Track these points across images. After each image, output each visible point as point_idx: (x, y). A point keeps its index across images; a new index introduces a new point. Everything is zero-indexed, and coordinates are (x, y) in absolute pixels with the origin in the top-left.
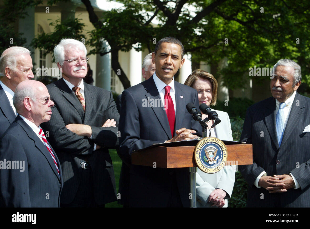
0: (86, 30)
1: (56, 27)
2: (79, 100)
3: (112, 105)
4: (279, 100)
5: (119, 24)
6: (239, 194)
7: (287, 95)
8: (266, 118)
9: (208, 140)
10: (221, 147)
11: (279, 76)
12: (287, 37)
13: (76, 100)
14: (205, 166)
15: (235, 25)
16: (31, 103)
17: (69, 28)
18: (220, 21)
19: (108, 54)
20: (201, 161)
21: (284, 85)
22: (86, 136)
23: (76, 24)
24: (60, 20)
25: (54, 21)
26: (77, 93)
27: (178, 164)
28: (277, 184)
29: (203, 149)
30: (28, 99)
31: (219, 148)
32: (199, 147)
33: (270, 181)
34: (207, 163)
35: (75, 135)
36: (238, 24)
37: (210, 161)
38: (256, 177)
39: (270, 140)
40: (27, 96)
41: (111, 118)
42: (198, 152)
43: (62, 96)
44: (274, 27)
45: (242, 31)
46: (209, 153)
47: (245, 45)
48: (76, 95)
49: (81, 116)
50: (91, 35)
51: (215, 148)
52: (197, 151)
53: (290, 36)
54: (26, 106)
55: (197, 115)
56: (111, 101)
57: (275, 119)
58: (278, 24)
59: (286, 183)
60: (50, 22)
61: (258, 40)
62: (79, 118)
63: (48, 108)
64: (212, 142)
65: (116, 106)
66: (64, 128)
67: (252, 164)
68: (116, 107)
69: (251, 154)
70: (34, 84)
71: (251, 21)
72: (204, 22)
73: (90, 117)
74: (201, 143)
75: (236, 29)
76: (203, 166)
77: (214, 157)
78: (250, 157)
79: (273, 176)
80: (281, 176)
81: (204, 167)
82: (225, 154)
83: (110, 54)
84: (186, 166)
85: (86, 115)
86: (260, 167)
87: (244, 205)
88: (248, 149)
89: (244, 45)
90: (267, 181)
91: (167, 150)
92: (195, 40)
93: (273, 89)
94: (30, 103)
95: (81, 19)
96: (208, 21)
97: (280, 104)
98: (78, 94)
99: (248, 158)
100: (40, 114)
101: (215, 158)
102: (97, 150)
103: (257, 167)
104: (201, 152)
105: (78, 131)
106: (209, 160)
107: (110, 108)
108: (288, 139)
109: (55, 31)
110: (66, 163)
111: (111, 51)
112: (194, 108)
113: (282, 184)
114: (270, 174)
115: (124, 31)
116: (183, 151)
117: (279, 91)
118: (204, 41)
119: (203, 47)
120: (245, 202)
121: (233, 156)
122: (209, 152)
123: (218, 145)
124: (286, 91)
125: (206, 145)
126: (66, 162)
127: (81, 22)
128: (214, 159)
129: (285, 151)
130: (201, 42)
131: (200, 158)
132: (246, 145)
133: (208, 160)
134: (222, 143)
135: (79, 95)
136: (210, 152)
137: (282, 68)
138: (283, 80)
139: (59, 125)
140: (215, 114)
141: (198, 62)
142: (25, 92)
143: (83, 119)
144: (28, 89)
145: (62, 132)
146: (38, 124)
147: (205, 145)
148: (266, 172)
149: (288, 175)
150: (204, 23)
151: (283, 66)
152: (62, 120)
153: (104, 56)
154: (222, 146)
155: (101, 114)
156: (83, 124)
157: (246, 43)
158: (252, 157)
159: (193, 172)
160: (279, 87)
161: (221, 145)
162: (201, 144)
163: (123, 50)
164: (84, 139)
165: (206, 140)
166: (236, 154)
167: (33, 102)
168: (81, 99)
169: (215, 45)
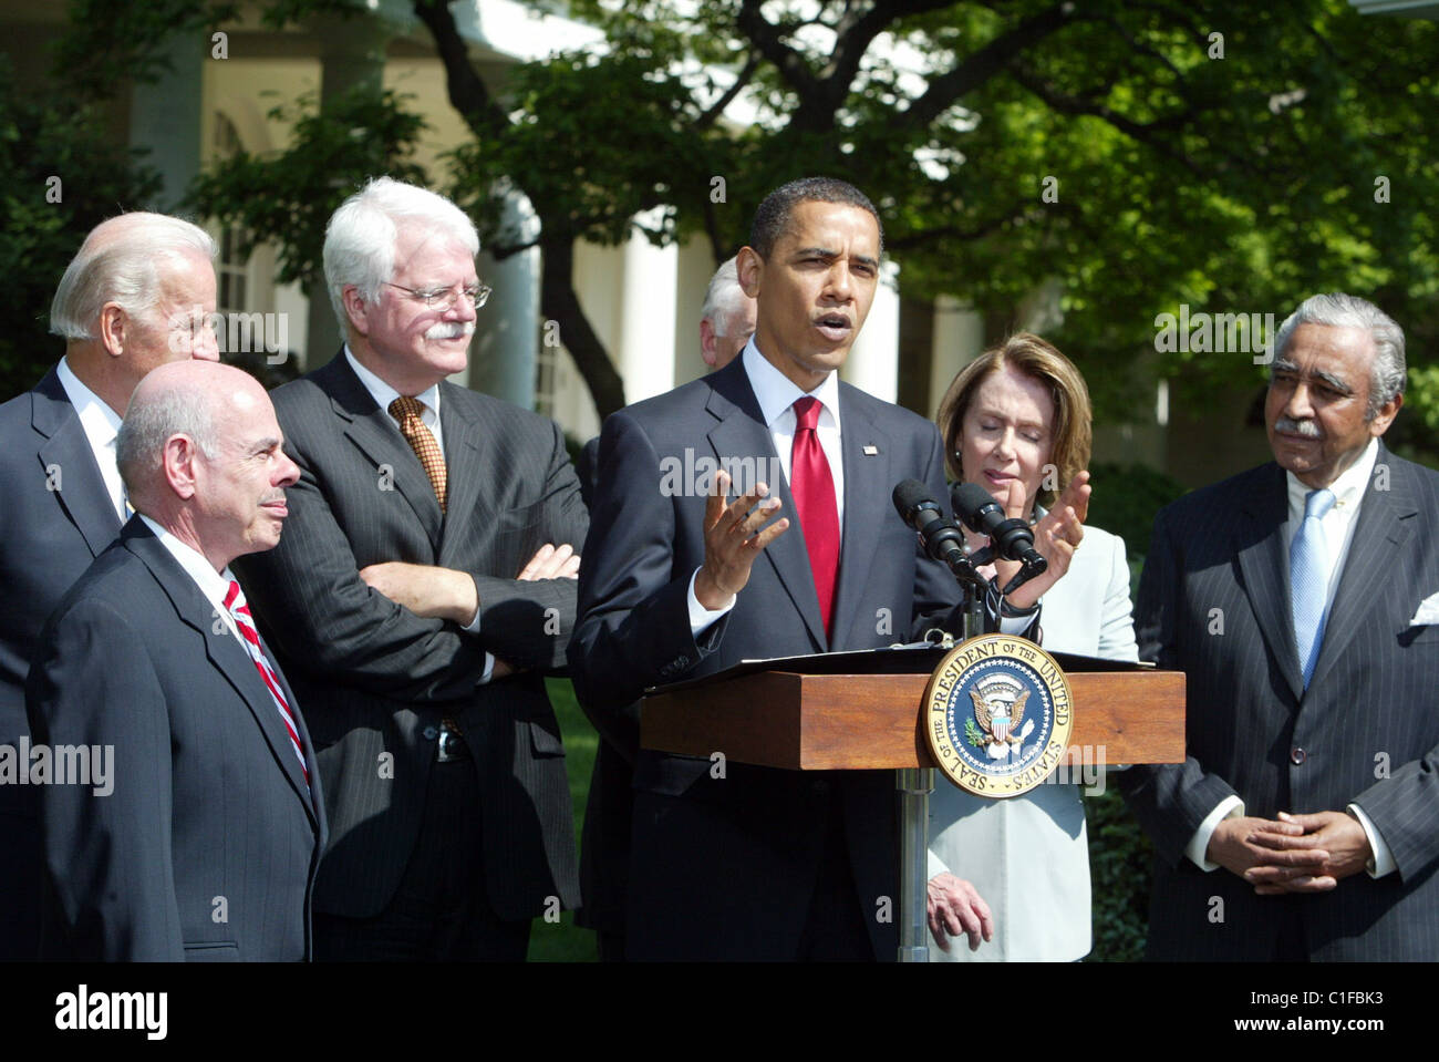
0: (431, 145)
1: (299, 127)
2: (421, 458)
3: (563, 484)
4: (1302, 475)
5: (582, 124)
6: (1110, 894)
7: (1339, 455)
8: (1244, 556)
9: (990, 649)
10: (1043, 682)
11: (1308, 370)
12: (1331, 197)
13: (407, 455)
14: (971, 764)
15: (1099, 139)
16: (195, 466)
17: (358, 133)
18: (1033, 117)
19: (525, 254)
20: (954, 744)
21: (1330, 412)
22: (451, 621)
23: (388, 117)
24: (316, 98)
25: (287, 101)
26: (412, 425)
27: (850, 754)
28: (1292, 854)
29: (966, 687)
30: (183, 443)
31: (1036, 685)
32: (948, 680)
33: (1260, 842)
34: (980, 752)
35: (402, 614)
36: (1111, 132)
37: (992, 744)
38: (1199, 822)
39: (1265, 658)
40: (178, 432)
41: (556, 540)
42: (940, 703)
43: (345, 438)
44: (1274, 150)
45: (1128, 165)
46: (992, 709)
47: (1144, 229)
48: (406, 435)
49: (429, 527)
50: (455, 167)
51: (1020, 687)
52: (938, 697)
53: (1343, 192)
54: (174, 475)
55: (942, 537)
56: (557, 464)
57: (1288, 565)
58: (1293, 137)
59: (1333, 847)
60: (271, 103)
61: (1197, 204)
62: (419, 537)
63: (271, 489)
64: (1004, 658)
65: (578, 485)
66: (355, 580)
67: (1182, 760)
68: (581, 490)
69: (1178, 718)
70: (214, 378)
71: (1170, 122)
72: (961, 120)
73: (466, 533)
74: (957, 661)
75: (1103, 157)
76: (964, 766)
77: (1015, 724)
78: (1173, 731)
79: (1277, 819)
80: (1312, 819)
81: (966, 769)
82: (1063, 712)
83: (535, 254)
84: (884, 761)
85: (449, 523)
86: (1218, 778)
87: (1130, 944)
88: (1165, 694)
89: (1135, 228)
90: (1249, 840)
91: (804, 687)
92: (919, 199)
93: (1278, 426)
94: (190, 464)
95: (413, 96)
96: (977, 118)
97: (1308, 497)
98: (417, 429)
99: (1165, 733)
100: (233, 514)
101: (1016, 732)
102: (495, 680)
103: (1202, 776)
104: (956, 704)
105: (418, 596)
106: (990, 736)
107: (553, 497)
108: (1345, 651)
109: (295, 147)
110: (358, 734)
111: (542, 240)
112: (929, 505)
113: (1314, 853)
114: (1260, 807)
115: (602, 151)
116: (875, 697)
117: (1305, 438)
118: (958, 204)
119: (950, 232)
120: (1134, 932)
121: (1099, 723)
122: (992, 701)
123: (1034, 671)
124: (1336, 438)
125: (977, 669)
126: (359, 729)
127: (411, 107)
128: (1010, 736)
129: (1332, 706)
130: (946, 211)
131: (949, 730)
132: (1156, 676)
133: (988, 736)
134: (1049, 665)
135: (418, 434)
136: (996, 703)
137: (1319, 336)
138: (1324, 390)
139: (333, 566)
140: (1021, 533)
141: (926, 296)
142: (171, 414)
143: (435, 544)
144: (184, 398)
145: (346, 600)
146: (224, 559)
147: (972, 672)
148: (1241, 797)
149: (1342, 815)
150: (960, 126)
151: (1327, 325)
152: (345, 546)
153: (512, 261)
154: (1050, 680)
155: (519, 522)
156: (437, 563)
157: (1147, 217)
158: (1184, 731)
159: (917, 792)
160: (1305, 418)
161: (1044, 671)
162: (956, 665)
163: (594, 238)
164: (442, 634)
165: (979, 650)
166: (1113, 713)
167: (205, 460)
168: (428, 453)
169: (1006, 226)
